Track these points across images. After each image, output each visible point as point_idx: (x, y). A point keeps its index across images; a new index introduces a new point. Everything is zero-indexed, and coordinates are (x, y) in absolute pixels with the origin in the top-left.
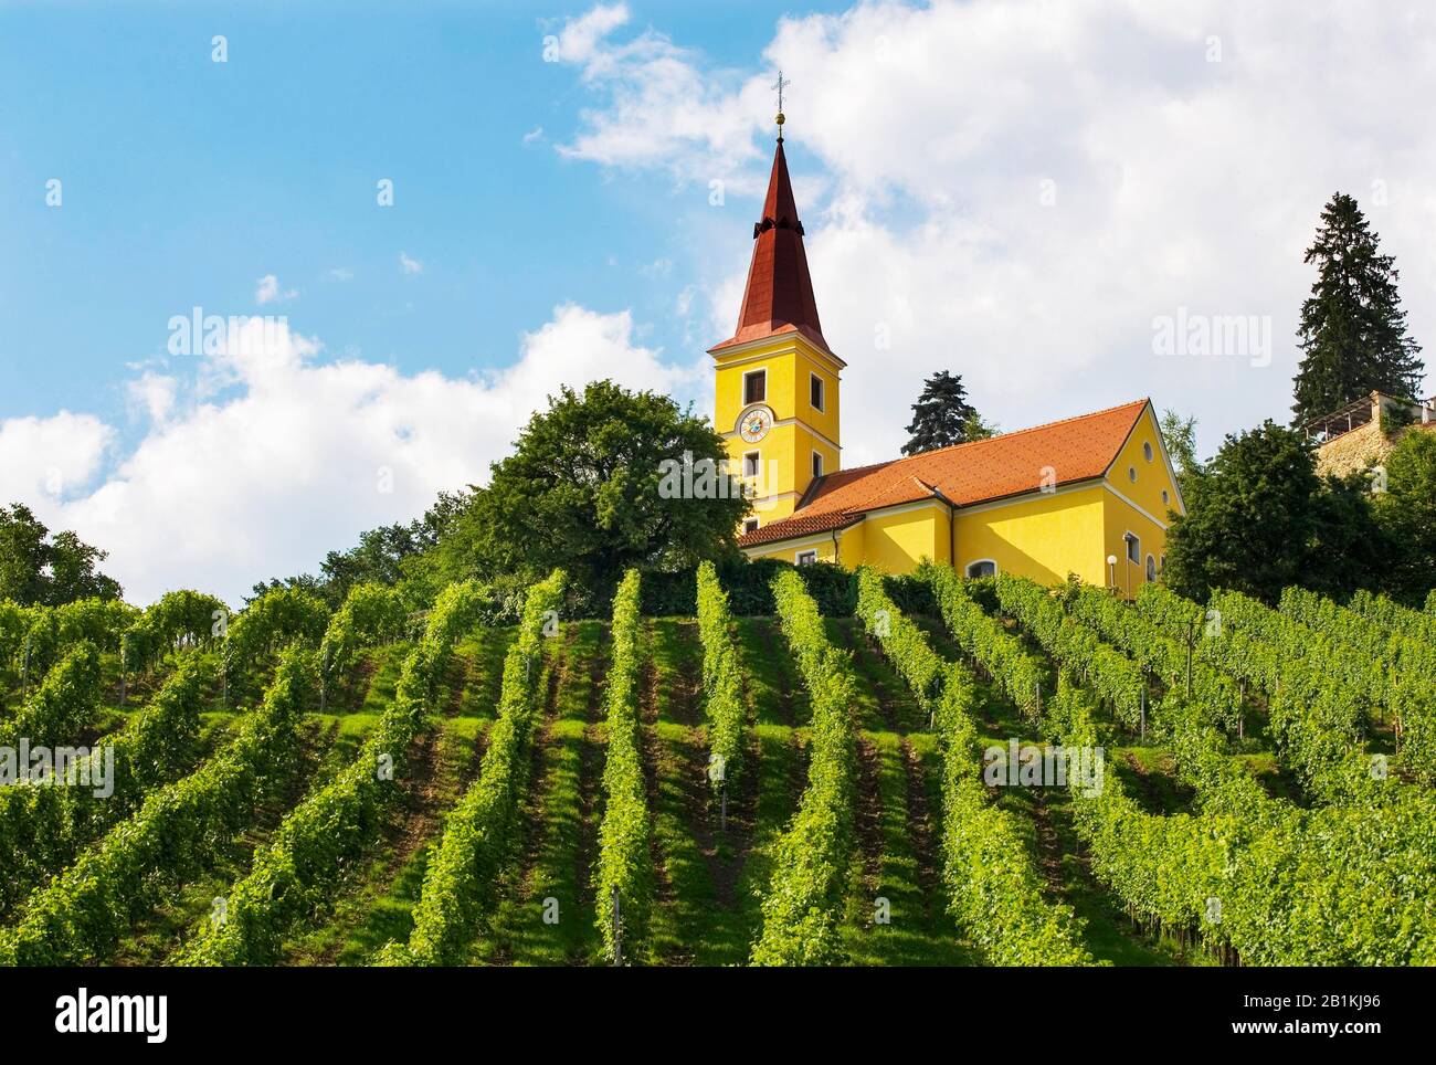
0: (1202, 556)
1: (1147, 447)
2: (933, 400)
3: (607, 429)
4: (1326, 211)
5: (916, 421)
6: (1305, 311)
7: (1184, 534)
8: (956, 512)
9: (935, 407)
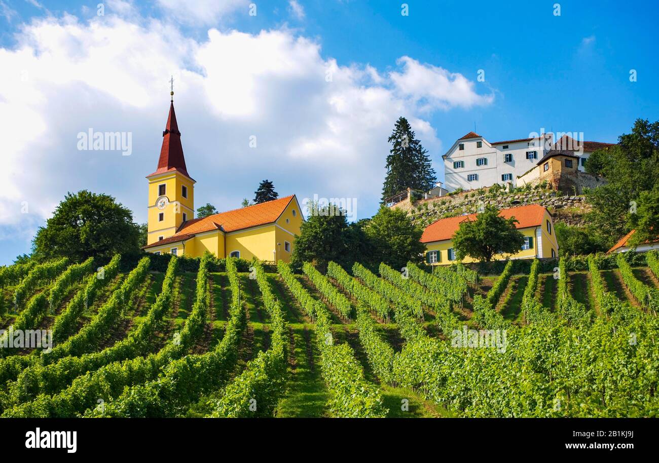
0: (304, 250)
1: (294, 212)
2: (263, 190)
3: (84, 207)
4: (396, 123)
5: (257, 197)
6: (388, 159)
7: (298, 242)
8: (226, 234)
9: (263, 192)
